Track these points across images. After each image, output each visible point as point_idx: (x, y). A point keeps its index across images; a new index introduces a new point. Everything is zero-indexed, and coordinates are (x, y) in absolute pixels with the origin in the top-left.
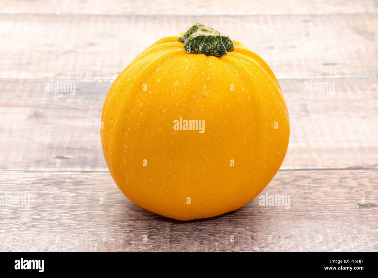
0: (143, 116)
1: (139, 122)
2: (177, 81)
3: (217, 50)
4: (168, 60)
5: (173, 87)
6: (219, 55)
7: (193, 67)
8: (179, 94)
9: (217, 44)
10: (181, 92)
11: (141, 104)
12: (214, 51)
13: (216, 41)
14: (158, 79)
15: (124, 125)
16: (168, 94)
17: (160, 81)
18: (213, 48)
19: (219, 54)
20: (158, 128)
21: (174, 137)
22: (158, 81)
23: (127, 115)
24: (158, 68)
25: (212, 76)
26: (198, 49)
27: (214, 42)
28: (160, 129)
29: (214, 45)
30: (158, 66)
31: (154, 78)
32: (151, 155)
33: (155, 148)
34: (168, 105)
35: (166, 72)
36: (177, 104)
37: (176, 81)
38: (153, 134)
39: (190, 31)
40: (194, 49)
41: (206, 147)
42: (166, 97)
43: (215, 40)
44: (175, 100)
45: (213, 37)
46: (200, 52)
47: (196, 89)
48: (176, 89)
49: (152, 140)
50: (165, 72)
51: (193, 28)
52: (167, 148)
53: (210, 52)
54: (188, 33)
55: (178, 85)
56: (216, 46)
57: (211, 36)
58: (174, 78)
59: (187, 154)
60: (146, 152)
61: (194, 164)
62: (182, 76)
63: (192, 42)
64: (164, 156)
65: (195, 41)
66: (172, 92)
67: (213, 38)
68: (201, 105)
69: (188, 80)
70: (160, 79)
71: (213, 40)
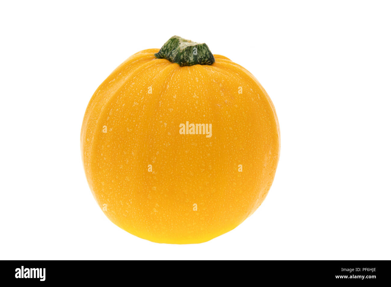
0: (172, 136)
1: (168, 143)
2: (195, 94)
3: (208, 58)
4: (173, 76)
5: (193, 100)
6: (211, 63)
7: (202, 77)
8: (203, 105)
9: (206, 52)
10: (204, 103)
11: (165, 124)
12: (205, 60)
13: (204, 49)
14: (174, 96)
15: (150, 150)
16: (191, 108)
17: (177, 97)
18: (202, 57)
19: (210, 61)
20: (192, 144)
21: (209, 149)
22: (175, 97)
23: (151, 139)
24: (167, 85)
25: (222, 83)
26: (190, 61)
27: (202, 51)
28: (194, 144)
29: (203, 54)
30: (167, 83)
31: (169, 95)
32: (188, 174)
33: (191, 165)
34: (196, 119)
35: (179, 87)
36: (204, 116)
37: (193, 94)
38: (187, 151)
39: (169, 45)
40: (186, 61)
41: (239, 153)
42: (191, 111)
43: (202, 49)
44: (201, 112)
45: (199, 45)
46: (192, 63)
47: (217, 98)
48: (197, 101)
49: (187, 158)
50: (177, 87)
51: (171, 42)
52: (204, 163)
53: (200, 62)
54: (167, 47)
55: (198, 97)
56: (206, 55)
57: (197, 45)
58: (190, 92)
59: (225, 163)
60: (182, 172)
61: (232, 173)
62: (198, 88)
63: (183, 55)
64: (202, 172)
65: (185, 53)
66: (195, 105)
67: (200, 47)
68: (227, 112)
69: (206, 90)
70: (175, 95)
71: (200, 49)
